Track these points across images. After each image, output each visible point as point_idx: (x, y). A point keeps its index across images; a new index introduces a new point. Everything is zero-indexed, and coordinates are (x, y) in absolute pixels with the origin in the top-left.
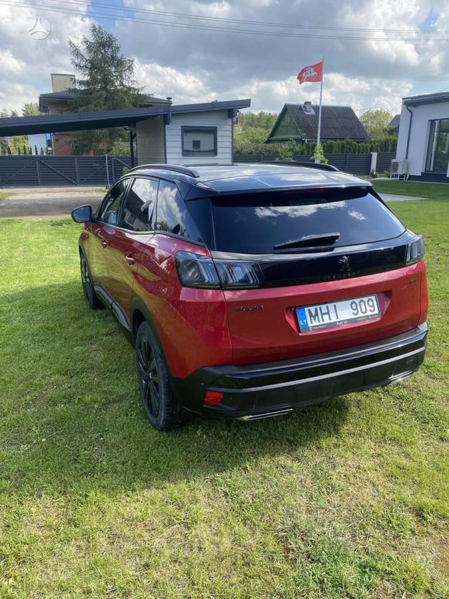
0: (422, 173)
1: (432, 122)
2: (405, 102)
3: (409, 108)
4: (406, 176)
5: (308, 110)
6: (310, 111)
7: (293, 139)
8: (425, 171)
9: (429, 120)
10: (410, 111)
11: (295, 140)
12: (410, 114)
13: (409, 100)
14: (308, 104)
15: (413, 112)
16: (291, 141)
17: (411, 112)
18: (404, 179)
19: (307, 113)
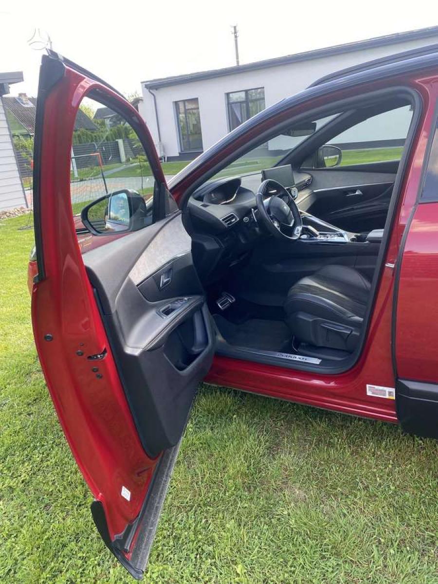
0: (180, 154)
1: (176, 103)
2: (146, 85)
3: (151, 91)
4: (164, 158)
5: (24, 102)
6: (27, 104)
7: (19, 134)
8: (181, 151)
9: (173, 102)
10: (152, 94)
11: (23, 135)
12: (153, 97)
13: (148, 83)
14: (23, 96)
15: (155, 94)
16: (18, 136)
17: (154, 95)
18: (163, 161)
19: (24, 106)
